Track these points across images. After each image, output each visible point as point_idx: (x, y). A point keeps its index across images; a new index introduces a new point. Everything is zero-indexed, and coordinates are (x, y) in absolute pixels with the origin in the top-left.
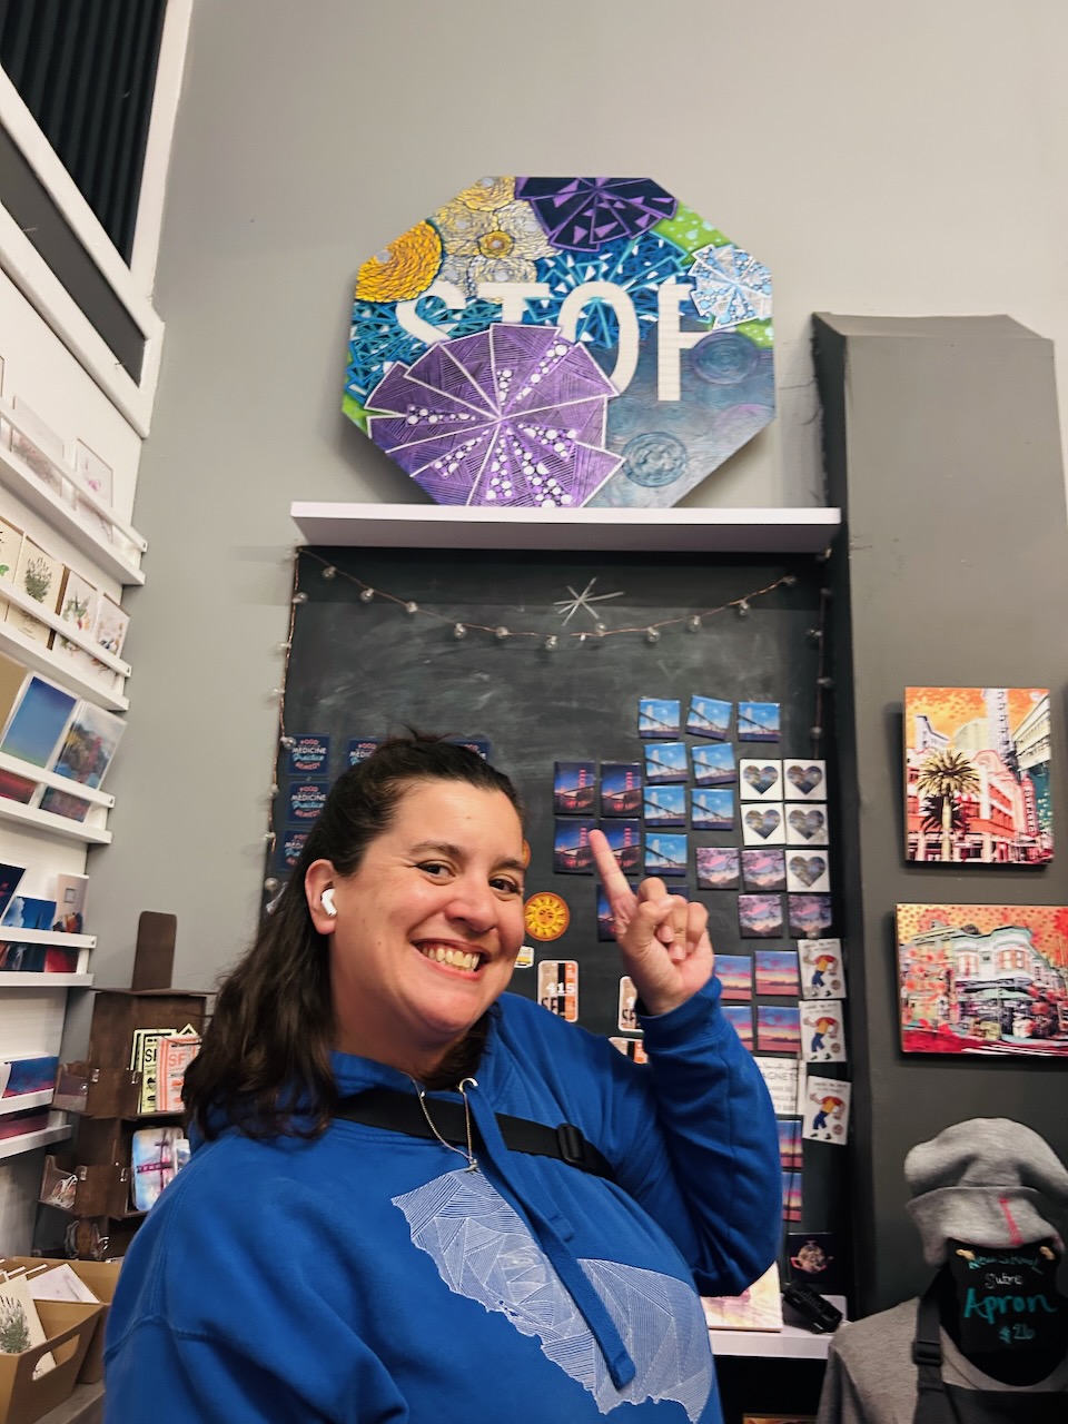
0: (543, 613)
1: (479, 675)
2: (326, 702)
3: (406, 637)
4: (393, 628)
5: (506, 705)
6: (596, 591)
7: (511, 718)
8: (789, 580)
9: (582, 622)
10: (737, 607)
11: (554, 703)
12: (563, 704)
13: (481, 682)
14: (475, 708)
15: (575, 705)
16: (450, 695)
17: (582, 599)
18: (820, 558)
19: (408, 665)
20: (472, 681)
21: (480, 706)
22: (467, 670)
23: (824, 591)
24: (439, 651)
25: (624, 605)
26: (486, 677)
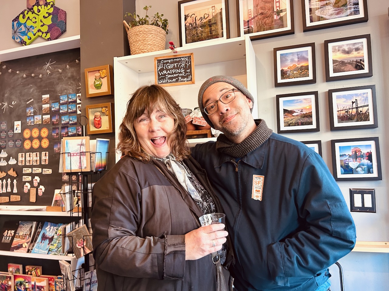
0: (42, 69)
1: (30, 85)
2: (6, 95)
3: (18, 79)
4: (16, 77)
5: (35, 91)
6: (51, 62)
7: (36, 94)
10: (76, 62)
11: (44, 89)
12: (45, 89)
13: (31, 86)
14: (30, 93)
15: (47, 89)
16: (26, 90)
17: (48, 65)
19: (19, 85)
20: (29, 87)
21: (31, 92)
22: (28, 85)
24: (24, 81)
25: (56, 65)
26: (32, 85)
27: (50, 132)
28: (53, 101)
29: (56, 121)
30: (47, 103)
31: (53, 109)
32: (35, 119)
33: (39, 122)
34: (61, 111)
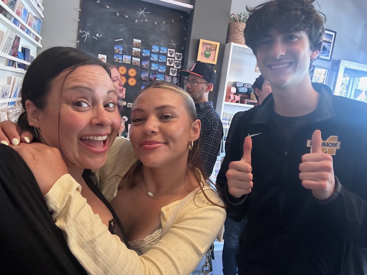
1: (121, 24)
3: (106, 12)
5: (126, 32)
6: (145, 11)
7: (127, 35)
8: (182, 17)
9: (142, 17)
10: (172, 21)
11: (135, 34)
12: (137, 34)
13: (121, 26)
14: (119, 32)
15: (140, 35)
16: (114, 28)
17: (142, 12)
18: (188, 14)
19: (106, 19)
20: (119, 25)
21: (121, 31)
22: (118, 23)
23: (188, 20)
24: (113, 17)
25: (151, 15)
27: (138, 73)
28: (144, 47)
29: (146, 66)
30: (138, 47)
31: (143, 55)
32: (123, 58)
33: (128, 62)
34: (151, 59)
